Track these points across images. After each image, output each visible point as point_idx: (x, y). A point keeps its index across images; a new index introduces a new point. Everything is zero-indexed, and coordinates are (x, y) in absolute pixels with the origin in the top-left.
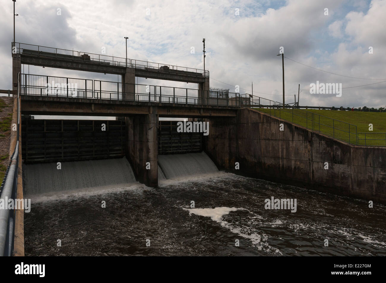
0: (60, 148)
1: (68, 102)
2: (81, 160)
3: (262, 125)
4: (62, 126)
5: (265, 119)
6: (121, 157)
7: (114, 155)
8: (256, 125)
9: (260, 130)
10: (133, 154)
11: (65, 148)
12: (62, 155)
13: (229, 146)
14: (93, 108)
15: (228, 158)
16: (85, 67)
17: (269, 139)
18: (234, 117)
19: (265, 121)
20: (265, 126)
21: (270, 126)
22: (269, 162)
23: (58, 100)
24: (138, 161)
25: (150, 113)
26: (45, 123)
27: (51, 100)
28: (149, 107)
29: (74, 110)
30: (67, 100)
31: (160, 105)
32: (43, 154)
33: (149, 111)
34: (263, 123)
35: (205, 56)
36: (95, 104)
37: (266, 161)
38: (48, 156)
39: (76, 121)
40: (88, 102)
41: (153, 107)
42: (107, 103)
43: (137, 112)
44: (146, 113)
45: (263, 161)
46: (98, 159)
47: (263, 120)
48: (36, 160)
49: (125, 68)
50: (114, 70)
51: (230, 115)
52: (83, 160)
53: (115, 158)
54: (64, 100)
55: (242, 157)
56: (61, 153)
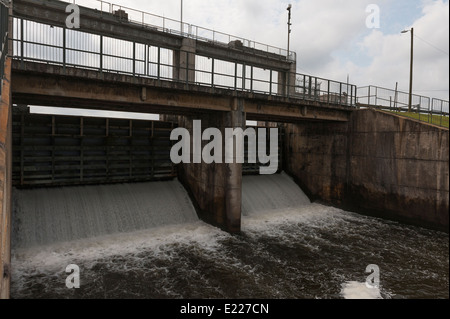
0: (79, 162)
1: (101, 81)
2: (110, 183)
3: (401, 136)
4: (82, 127)
5: (408, 126)
6: (171, 179)
7: (161, 176)
8: (387, 136)
9: (397, 143)
10: (193, 175)
11: (85, 163)
12: (81, 174)
13: (332, 166)
14: (144, 95)
15: (329, 184)
16: (120, 31)
17: (414, 159)
18: (344, 122)
19: (408, 129)
20: (408, 137)
21: (419, 137)
22: (411, 194)
23: (84, 75)
24: (204, 187)
25: (232, 109)
26: (53, 121)
27: (71, 73)
28: (232, 99)
29: (111, 97)
30: (101, 77)
31: (251, 96)
32: (50, 172)
33: (232, 106)
34: (404, 132)
35: (289, 31)
36: (149, 88)
37: (406, 194)
38: (58, 175)
39: (104, 120)
40: (137, 82)
41: (239, 98)
42: (168, 86)
43: (213, 107)
44: (226, 109)
45: (399, 193)
46: (136, 182)
47: (404, 127)
48: (38, 182)
49: (180, 39)
50: (164, 40)
51: (340, 119)
52: (114, 183)
53: (163, 179)
54: (93, 76)
55: (358, 184)
56: (79, 171)
